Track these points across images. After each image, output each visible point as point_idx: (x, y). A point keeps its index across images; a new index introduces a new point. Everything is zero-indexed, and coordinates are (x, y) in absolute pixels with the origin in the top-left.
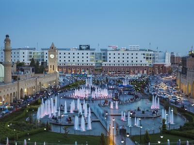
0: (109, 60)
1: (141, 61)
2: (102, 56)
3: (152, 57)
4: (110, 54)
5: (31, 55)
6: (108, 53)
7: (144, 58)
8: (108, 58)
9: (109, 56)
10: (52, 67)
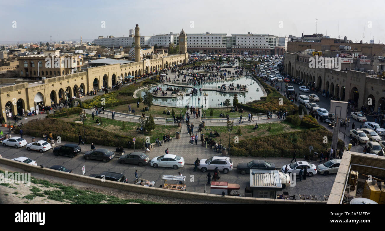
0: (237, 43)
1: (264, 45)
2: (232, 40)
3: (273, 41)
4: (238, 38)
5: (175, 42)
6: (237, 37)
7: (267, 42)
8: (237, 41)
9: (237, 40)
10: (182, 49)
